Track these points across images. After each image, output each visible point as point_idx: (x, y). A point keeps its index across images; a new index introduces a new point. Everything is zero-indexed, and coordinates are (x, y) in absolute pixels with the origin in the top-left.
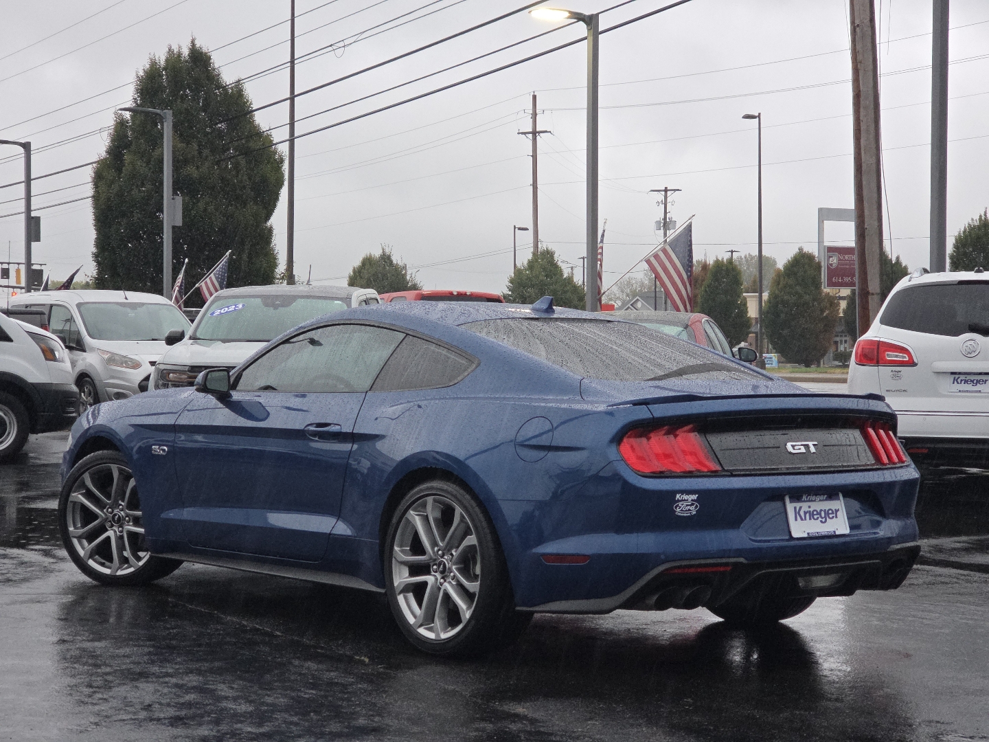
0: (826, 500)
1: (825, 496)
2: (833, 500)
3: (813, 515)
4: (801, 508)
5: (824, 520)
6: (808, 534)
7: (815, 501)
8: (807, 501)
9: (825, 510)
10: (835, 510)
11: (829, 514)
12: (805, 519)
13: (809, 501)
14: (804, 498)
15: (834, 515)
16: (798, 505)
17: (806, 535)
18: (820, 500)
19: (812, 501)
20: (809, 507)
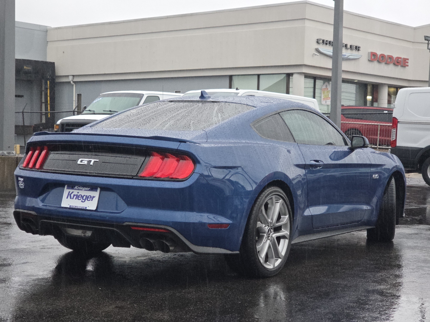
0: (89, 190)
1: (89, 188)
2: (93, 191)
3: (79, 197)
4: (73, 192)
5: (83, 201)
6: (70, 206)
7: (82, 190)
8: (77, 189)
9: (87, 196)
10: (93, 196)
11: (88, 198)
12: (73, 199)
13: (78, 190)
14: (76, 187)
15: (91, 199)
16: (71, 191)
17: (69, 207)
18: (85, 190)
19: (80, 190)
20: (78, 193)
